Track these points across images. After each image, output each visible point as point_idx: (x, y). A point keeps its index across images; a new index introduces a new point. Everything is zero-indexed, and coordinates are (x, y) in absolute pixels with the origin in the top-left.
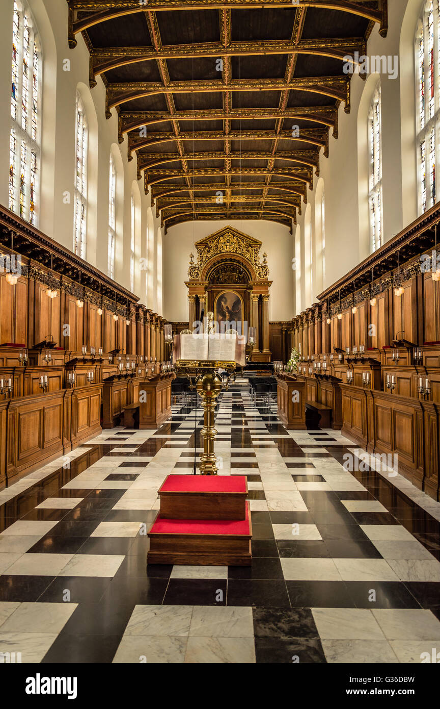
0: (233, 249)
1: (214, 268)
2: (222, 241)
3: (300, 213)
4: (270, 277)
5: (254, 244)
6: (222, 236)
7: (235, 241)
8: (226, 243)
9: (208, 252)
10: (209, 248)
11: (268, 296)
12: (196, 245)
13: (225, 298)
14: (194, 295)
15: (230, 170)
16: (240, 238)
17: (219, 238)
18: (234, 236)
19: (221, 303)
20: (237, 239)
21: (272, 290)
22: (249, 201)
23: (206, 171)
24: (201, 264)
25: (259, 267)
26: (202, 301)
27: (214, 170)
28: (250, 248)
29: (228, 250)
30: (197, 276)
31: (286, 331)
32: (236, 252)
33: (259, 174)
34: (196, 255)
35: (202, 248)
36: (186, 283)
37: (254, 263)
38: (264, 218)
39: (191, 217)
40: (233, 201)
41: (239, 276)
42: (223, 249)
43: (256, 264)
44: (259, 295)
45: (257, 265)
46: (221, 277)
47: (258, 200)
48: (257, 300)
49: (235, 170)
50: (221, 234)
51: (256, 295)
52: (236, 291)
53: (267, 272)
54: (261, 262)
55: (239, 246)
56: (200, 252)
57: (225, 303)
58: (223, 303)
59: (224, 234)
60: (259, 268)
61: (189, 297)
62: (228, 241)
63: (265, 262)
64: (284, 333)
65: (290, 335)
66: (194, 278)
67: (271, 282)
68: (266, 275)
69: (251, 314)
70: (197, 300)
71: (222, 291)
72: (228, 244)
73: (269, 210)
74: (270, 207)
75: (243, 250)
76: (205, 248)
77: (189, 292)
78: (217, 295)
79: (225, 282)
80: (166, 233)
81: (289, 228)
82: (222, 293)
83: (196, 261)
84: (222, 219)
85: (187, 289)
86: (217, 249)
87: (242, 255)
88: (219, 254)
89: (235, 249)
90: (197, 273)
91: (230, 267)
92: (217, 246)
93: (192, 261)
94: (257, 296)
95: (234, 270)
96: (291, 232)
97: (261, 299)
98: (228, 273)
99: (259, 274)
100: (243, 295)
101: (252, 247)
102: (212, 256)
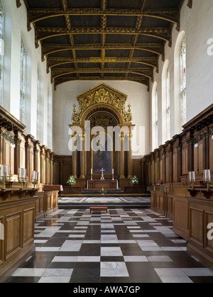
0: (106, 101)
2: (97, 94)
3: (157, 71)
4: (133, 122)
5: (122, 97)
6: (98, 91)
7: (107, 95)
8: (100, 96)
9: (87, 102)
10: (87, 100)
12: (78, 98)
15: (105, 29)
16: (111, 93)
17: (95, 92)
18: (106, 91)
20: (108, 93)
22: (119, 61)
23: (86, 29)
24: (81, 112)
25: (124, 114)
27: (92, 29)
29: (102, 101)
30: (78, 121)
32: (107, 103)
33: (128, 33)
34: (78, 105)
35: (82, 99)
36: (70, 125)
37: (121, 111)
38: (129, 79)
39: (74, 77)
40: (106, 61)
41: (110, 121)
42: (98, 100)
46: (96, 122)
47: (125, 61)
49: (109, 29)
50: (97, 89)
53: (130, 118)
54: (126, 111)
55: (110, 98)
56: (81, 103)
60: (124, 116)
62: (102, 95)
63: (129, 111)
65: (147, 166)
66: (76, 122)
67: (134, 125)
68: (130, 120)
72: (102, 97)
73: (133, 71)
74: (134, 69)
75: (113, 101)
76: (84, 99)
80: (55, 89)
81: (146, 87)
83: (78, 110)
84: (97, 79)
86: (93, 100)
87: (112, 105)
88: (94, 104)
91: (103, 115)
92: (93, 98)
93: (74, 109)
95: (106, 117)
98: (102, 119)
99: (125, 120)
101: (119, 99)
102: (90, 106)
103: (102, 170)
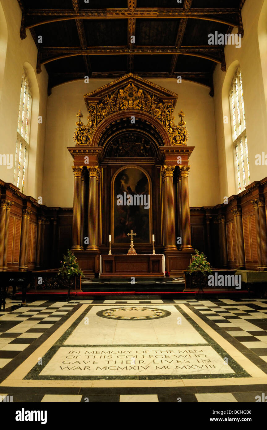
0: (138, 106)
1: (111, 137)
2: (122, 95)
4: (188, 143)
6: (123, 88)
7: (139, 95)
8: (128, 98)
9: (103, 109)
10: (104, 104)
11: (188, 169)
12: (87, 100)
13: (126, 176)
14: (81, 167)
16: (147, 92)
17: (118, 92)
18: (139, 88)
19: (121, 182)
20: (143, 92)
21: (192, 160)
24: (93, 125)
25: (173, 129)
26: (93, 175)
28: (161, 104)
29: (131, 106)
30: (86, 141)
31: (211, 221)
32: (141, 109)
34: (86, 115)
35: (93, 104)
36: (70, 149)
37: (167, 123)
40: (138, 16)
41: (144, 147)
42: (124, 106)
43: (169, 125)
44: (174, 167)
45: (170, 127)
46: (121, 148)
47: (176, 16)
48: (172, 175)
50: (121, 86)
51: (170, 167)
52: (141, 166)
53: (185, 136)
54: (176, 124)
55: (146, 101)
56: (92, 110)
57: (126, 182)
58: (123, 182)
59: (125, 87)
60: (173, 131)
61: (75, 170)
62: (131, 95)
63: (182, 124)
64: (208, 223)
66: (82, 143)
67: (192, 148)
68: (184, 140)
69: (161, 197)
70: (85, 173)
71: (122, 166)
72: (131, 99)
73: (187, 52)
74: (188, 48)
75: (151, 106)
76: (98, 104)
77: (74, 163)
78: (114, 172)
79: (127, 154)
80: (49, 93)
81: (208, 89)
82: (123, 168)
83: (86, 122)
85: (72, 159)
86: (115, 105)
87: (150, 113)
88: (117, 111)
89: (140, 105)
90: (87, 137)
91: (133, 135)
92: (116, 101)
93: (80, 121)
94: (172, 169)
95: (138, 139)
96: (212, 94)
97: (178, 173)
98: (130, 144)
99: (175, 139)
100: (150, 172)
101: (163, 103)
102: (108, 114)
103: (132, 234)
